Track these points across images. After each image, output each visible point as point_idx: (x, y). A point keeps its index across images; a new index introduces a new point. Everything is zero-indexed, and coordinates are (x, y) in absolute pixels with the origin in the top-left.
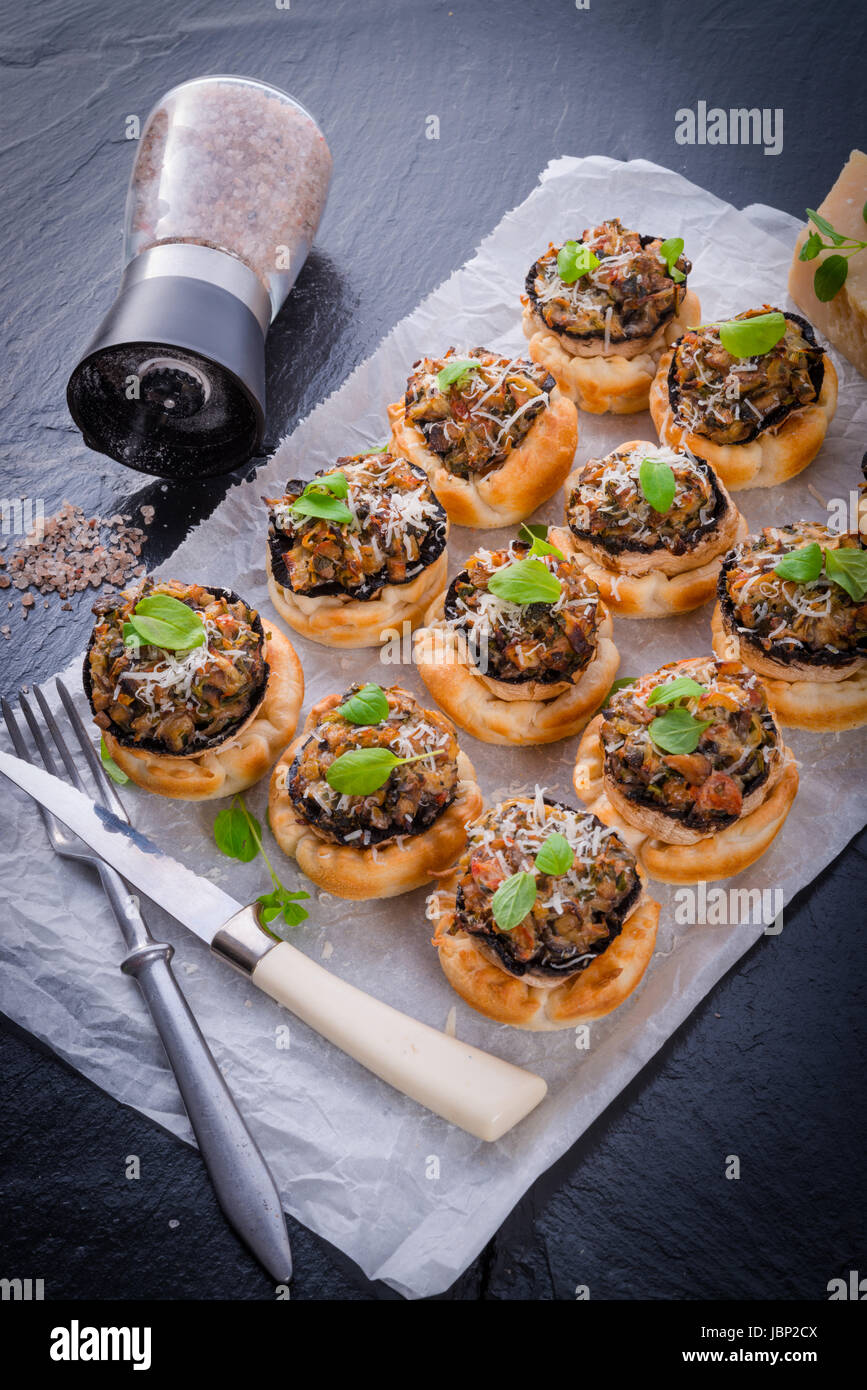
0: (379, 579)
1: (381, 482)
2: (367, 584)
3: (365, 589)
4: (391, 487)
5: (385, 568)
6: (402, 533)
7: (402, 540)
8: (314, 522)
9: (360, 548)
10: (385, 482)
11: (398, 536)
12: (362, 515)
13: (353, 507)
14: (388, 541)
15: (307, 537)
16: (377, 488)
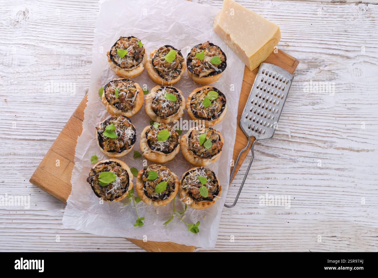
0: (123, 149)
1: (121, 125)
2: (120, 150)
3: (120, 151)
4: (124, 125)
5: (124, 146)
6: (128, 140)
7: (128, 141)
8: (108, 138)
9: (119, 143)
10: (123, 125)
11: (127, 141)
12: (119, 135)
13: (117, 133)
14: (125, 142)
15: (108, 141)
16: (121, 126)
